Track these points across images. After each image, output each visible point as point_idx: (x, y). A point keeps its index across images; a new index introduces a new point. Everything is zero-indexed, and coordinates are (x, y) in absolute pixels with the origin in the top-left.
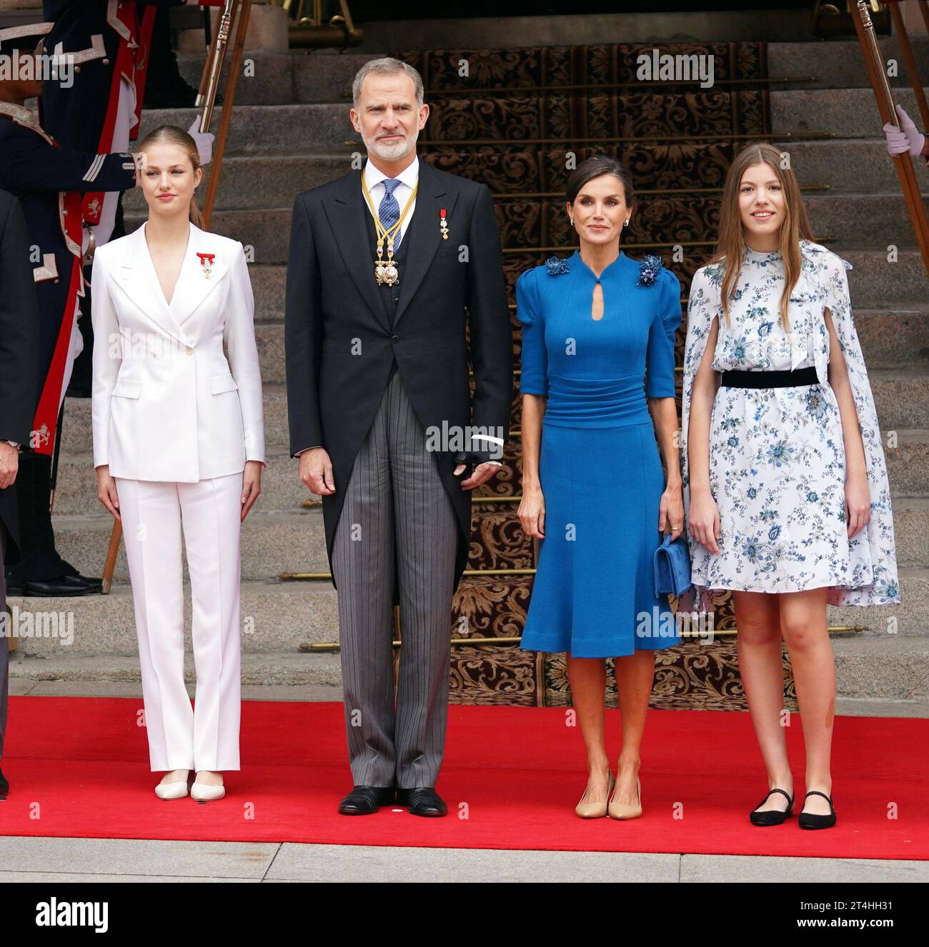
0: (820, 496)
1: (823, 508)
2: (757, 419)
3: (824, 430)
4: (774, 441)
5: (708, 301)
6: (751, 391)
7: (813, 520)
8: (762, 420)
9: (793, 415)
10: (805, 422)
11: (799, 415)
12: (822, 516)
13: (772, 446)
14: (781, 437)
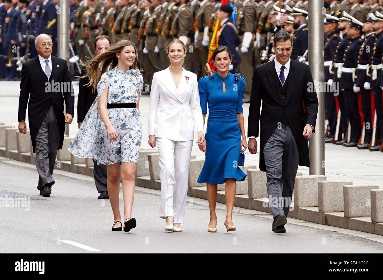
0: (133, 137)
1: (133, 141)
2: (117, 116)
3: (137, 121)
4: (122, 123)
5: (107, 82)
6: (117, 109)
7: (128, 143)
8: (119, 117)
9: (128, 116)
10: (132, 118)
11: (130, 116)
12: (131, 143)
13: (121, 124)
14: (124, 122)
